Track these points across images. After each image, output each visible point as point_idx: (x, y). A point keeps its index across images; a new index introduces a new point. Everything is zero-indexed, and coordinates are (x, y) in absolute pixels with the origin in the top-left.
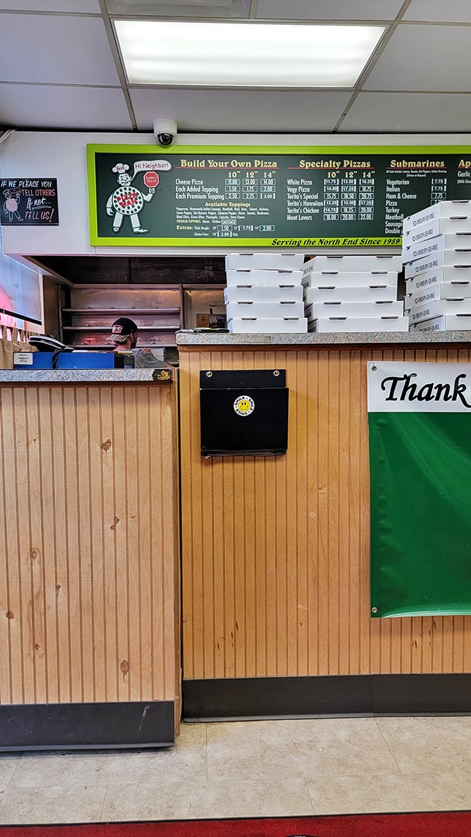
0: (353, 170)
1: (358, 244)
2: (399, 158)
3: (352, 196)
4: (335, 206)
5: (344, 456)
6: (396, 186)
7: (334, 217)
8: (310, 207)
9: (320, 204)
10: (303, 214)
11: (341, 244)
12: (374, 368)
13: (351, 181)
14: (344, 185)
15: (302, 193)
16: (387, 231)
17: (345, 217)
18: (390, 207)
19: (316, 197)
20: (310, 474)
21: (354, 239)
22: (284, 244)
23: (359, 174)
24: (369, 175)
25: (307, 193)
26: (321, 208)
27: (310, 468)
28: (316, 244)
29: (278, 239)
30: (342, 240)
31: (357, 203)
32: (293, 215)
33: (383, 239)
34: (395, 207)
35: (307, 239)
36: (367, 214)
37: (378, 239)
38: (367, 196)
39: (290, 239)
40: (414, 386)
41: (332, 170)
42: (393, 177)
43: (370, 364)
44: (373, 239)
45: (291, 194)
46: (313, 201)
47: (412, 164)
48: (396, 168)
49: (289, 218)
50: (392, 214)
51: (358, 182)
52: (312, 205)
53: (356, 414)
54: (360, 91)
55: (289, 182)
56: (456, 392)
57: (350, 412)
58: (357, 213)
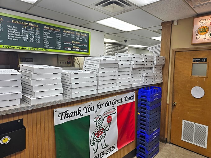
0: (32, 26)
1: (35, 50)
2: (47, 26)
3: (32, 35)
4: (27, 37)
5: (47, 142)
6: (46, 34)
7: (26, 41)
8: (17, 36)
9: (21, 36)
10: (14, 38)
11: (29, 49)
12: (56, 111)
13: (32, 30)
14: (30, 31)
15: (14, 31)
16: (45, 47)
17: (30, 41)
18: (45, 40)
19: (19, 33)
20: (34, 152)
21: (34, 48)
22: (8, 47)
23: (34, 28)
24: (38, 29)
25: (16, 31)
26: (22, 37)
27: (35, 150)
28: (20, 49)
29: (5, 46)
30: (30, 48)
31: (34, 37)
32: (10, 38)
33: (43, 49)
34: (47, 40)
35: (17, 47)
36: (38, 41)
37: (42, 49)
38: (37, 35)
39: (10, 46)
40: (68, 114)
41: (25, 25)
42: (46, 31)
43: (55, 110)
44: (40, 49)
45: (9, 30)
46: (19, 34)
47: (51, 28)
48: (46, 29)
49: (9, 38)
50: (45, 42)
51: (34, 30)
52: (18, 36)
53: (51, 126)
54: (35, 5)
55: (8, 26)
56: (79, 112)
57: (48, 127)
58: (34, 40)
